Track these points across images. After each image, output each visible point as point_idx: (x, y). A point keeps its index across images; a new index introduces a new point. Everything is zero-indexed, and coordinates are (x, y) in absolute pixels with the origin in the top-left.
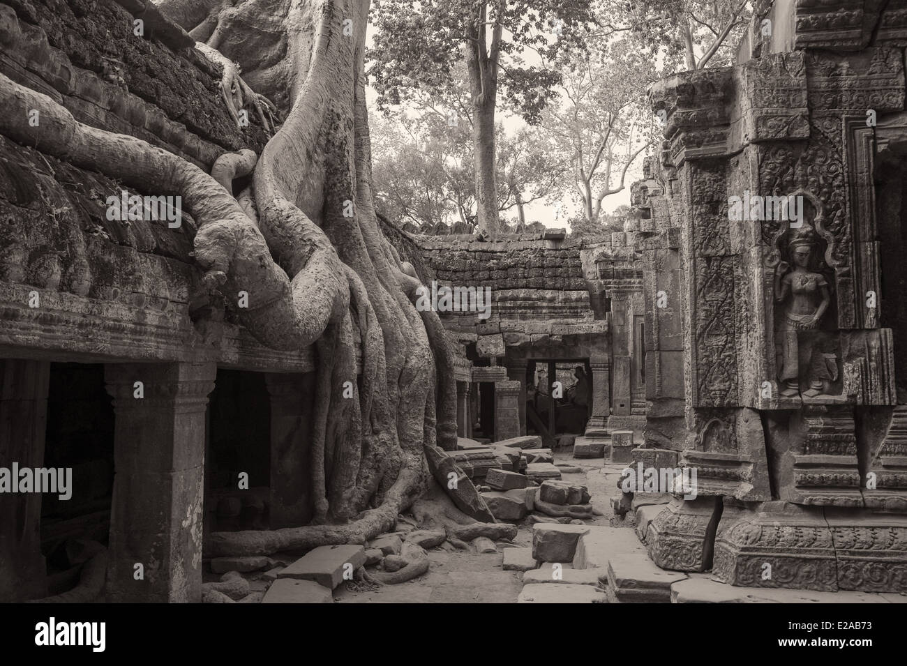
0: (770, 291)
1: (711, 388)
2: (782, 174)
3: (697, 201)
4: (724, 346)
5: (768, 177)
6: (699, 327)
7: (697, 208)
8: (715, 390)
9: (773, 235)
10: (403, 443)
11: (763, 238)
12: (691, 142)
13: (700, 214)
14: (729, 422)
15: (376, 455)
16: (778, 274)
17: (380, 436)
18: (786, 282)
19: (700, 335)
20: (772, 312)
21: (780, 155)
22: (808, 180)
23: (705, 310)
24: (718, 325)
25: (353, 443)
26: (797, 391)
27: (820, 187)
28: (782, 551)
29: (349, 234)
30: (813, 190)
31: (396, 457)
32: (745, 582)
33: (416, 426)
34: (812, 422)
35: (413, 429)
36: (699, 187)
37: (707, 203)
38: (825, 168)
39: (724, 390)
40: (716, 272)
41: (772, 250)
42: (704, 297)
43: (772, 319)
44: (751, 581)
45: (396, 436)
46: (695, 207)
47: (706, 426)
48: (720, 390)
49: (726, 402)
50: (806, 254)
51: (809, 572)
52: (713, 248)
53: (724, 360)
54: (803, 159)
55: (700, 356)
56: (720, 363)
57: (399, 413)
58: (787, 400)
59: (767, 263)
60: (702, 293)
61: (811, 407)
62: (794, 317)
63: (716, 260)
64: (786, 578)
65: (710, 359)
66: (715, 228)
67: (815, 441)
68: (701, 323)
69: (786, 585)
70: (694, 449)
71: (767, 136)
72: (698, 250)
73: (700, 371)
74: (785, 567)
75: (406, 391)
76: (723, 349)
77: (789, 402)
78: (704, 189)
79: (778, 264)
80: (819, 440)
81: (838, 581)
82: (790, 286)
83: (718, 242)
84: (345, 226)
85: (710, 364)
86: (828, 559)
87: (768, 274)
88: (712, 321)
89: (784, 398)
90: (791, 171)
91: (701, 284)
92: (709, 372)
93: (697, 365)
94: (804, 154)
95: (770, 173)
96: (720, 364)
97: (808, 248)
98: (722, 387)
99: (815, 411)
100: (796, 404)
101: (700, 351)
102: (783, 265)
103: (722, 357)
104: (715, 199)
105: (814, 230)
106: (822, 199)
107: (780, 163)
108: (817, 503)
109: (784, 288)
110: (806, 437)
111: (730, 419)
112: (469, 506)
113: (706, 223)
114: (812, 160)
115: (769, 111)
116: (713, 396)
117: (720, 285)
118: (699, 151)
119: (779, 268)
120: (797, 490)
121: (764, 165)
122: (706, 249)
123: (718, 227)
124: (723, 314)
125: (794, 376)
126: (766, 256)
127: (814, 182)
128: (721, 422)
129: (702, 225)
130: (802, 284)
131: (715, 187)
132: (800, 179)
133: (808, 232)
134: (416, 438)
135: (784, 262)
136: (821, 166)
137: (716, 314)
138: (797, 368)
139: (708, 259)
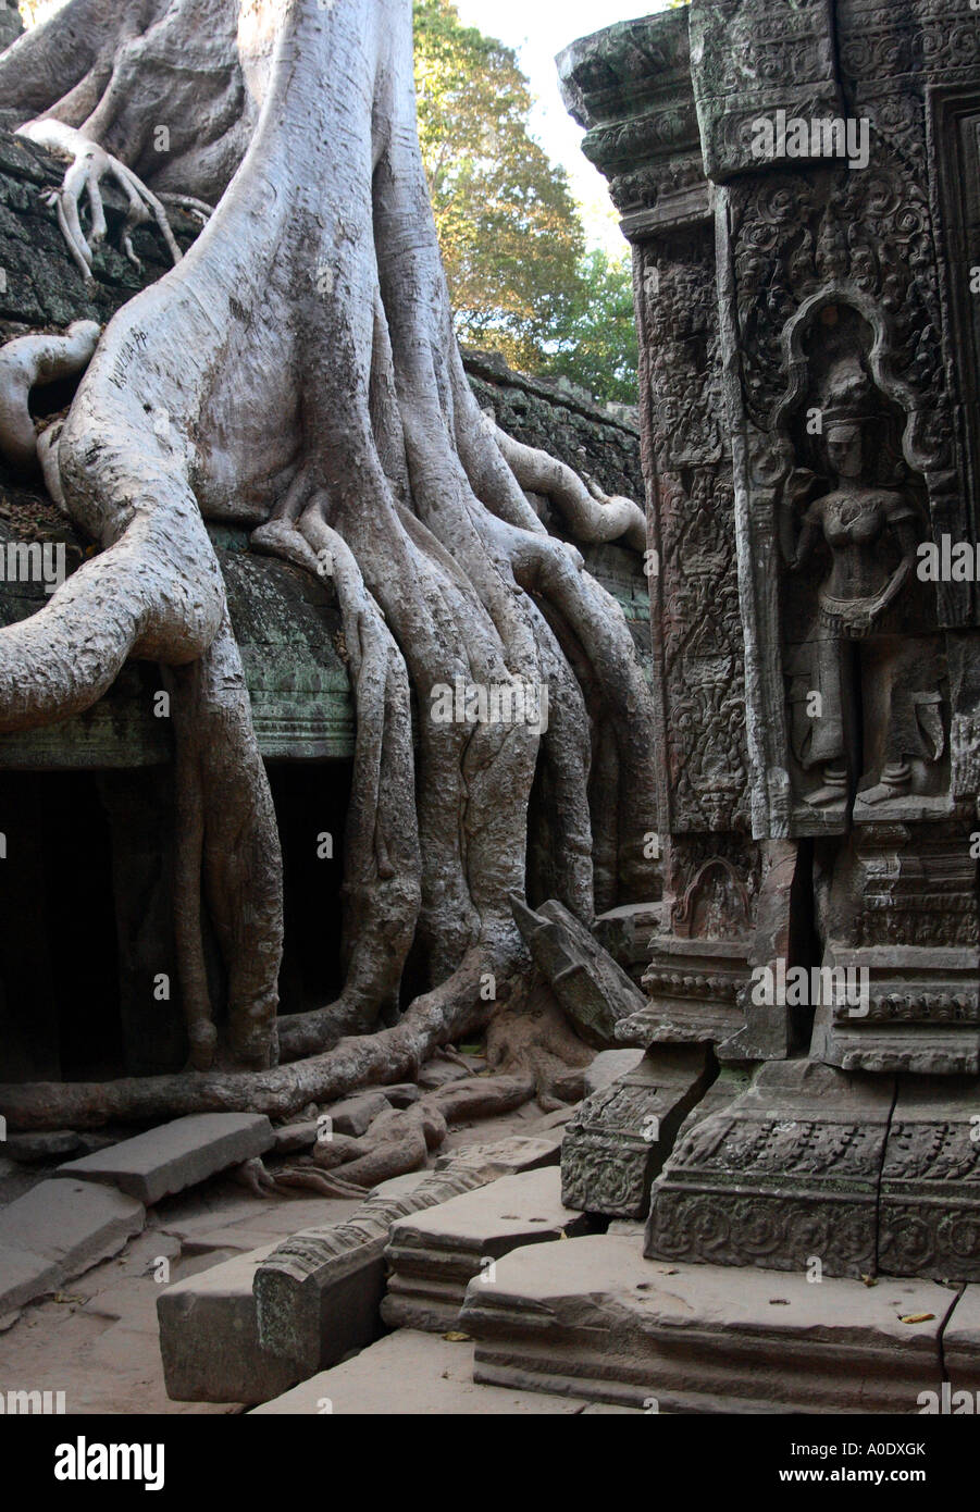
0: (767, 545)
1: (701, 786)
2: (786, 251)
3: (657, 337)
4: (728, 682)
5: (752, 263)
6: (669, 639)
7: (656, 352)
8: (709, 791)
9: (771, 404)
10: (477, 894)
11: (746, 415)
12: (632, 199)
13: (663, 367)
14: (747, 865)
15: (383, 924)
16: (787, 502)
17: (395, 885)
18: (807, 518)
19: (673, 659)
20: (774, 599)
21: (778, 205)
22: (849, 259)
23: (681, 599)
24: (710, 633)
25: (260, 906)
26: (842, 791)
27: (878, 271)
28: (757, 1182)
29: (350, 462)
30: (863, 282)
31: (457, 925)
32: (669, 1251)
33: (503, 857)
34: (873, 866)
35: (494, 864)
36: (659, 302)
37: (679, 338)
38: (887, 222)
39: (731, 790)
40: (704, 505)
41: (770, 442)
42: (679, 565)
43: (773, 613)
44: (685, 1248)
45: (460, 880)
46: (652, 349)
47: (697, 876)
48: (719, 790)
49: (734, 818)
50: (849, 446)
51: (814, 1232)
52: (697, 445)
53: (727, 716)
54: (835, 206)
55: (674, 711)
56: (717, 724)
57: (467, 831)
58: (811, 814)
59: (759, 478)
60: (674, 557)
61: (870, 829)
62: (830, 603)
63: (702, 474)
64: (762, 1244)
65: (696, 716)
66: (699, 395)
67: (880, 912)
68: (674, 632)
69: (759, 1261)
70: (670, 932)
71: (737, 162)
72: (662, 454)
73: (676, 747)
74: (759, 1221)
75: (480, 784)
76: (724, 692)
77: (816, 820)
78: (671, 306)
79: (784, 476)
80: (890, 909)
81: (877, 1254)
82: (819, 528)
83: (706, 430)
84: (341, 446)
85: (694, 729)
86: (857, 1203)
87: (760, 504)
88: (698, 623)
89: (805, 810)
90: (808, 238)
91: (672, 534)
92: (694, 747)
93: (667, 733)
94: (836, 195)
95: (756, 253)
96: (718, 728)
97: (852, 429)
98: (725, 782)
99: (881, 840)
100: (831, 824)
101: (675, 699)
102: (798, 477)
103: (722, 709)
104: (696, 326)
105: (868, 384)
106: (886, 301)
107: (778, 225)
108: (869, 1066)
109: (805, 536)
110: (860, 904)
111: (748, 860)
112: (588, 1027)
113: (680, 389)
114: (858, 207)
115: (741, 102)
116: (705, 805)
117: (713, 535)
118: (649, 217)
119: (786, 486)
120: (839, 1034)
121: (743, 234)
122: (681, 449)
123: (705, 394)
124: (723, 604)
125: (831, 754)
126: (757, 457)
127: (863, 259)
128: (728, 866)
129: (670, 394)
130: (844, 522)
131: (695, 296)
132: (829, 257)
133: (850, 390)
134: (502, 883)
135: (802, 471)
136: (879, 218)
137: (707, 606)
138: (838, 733)
139: (686, 473)
